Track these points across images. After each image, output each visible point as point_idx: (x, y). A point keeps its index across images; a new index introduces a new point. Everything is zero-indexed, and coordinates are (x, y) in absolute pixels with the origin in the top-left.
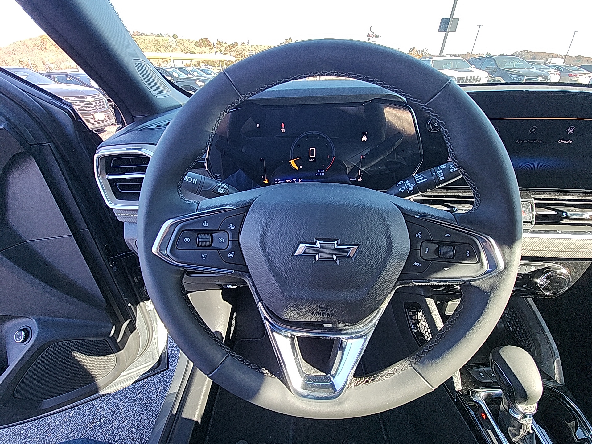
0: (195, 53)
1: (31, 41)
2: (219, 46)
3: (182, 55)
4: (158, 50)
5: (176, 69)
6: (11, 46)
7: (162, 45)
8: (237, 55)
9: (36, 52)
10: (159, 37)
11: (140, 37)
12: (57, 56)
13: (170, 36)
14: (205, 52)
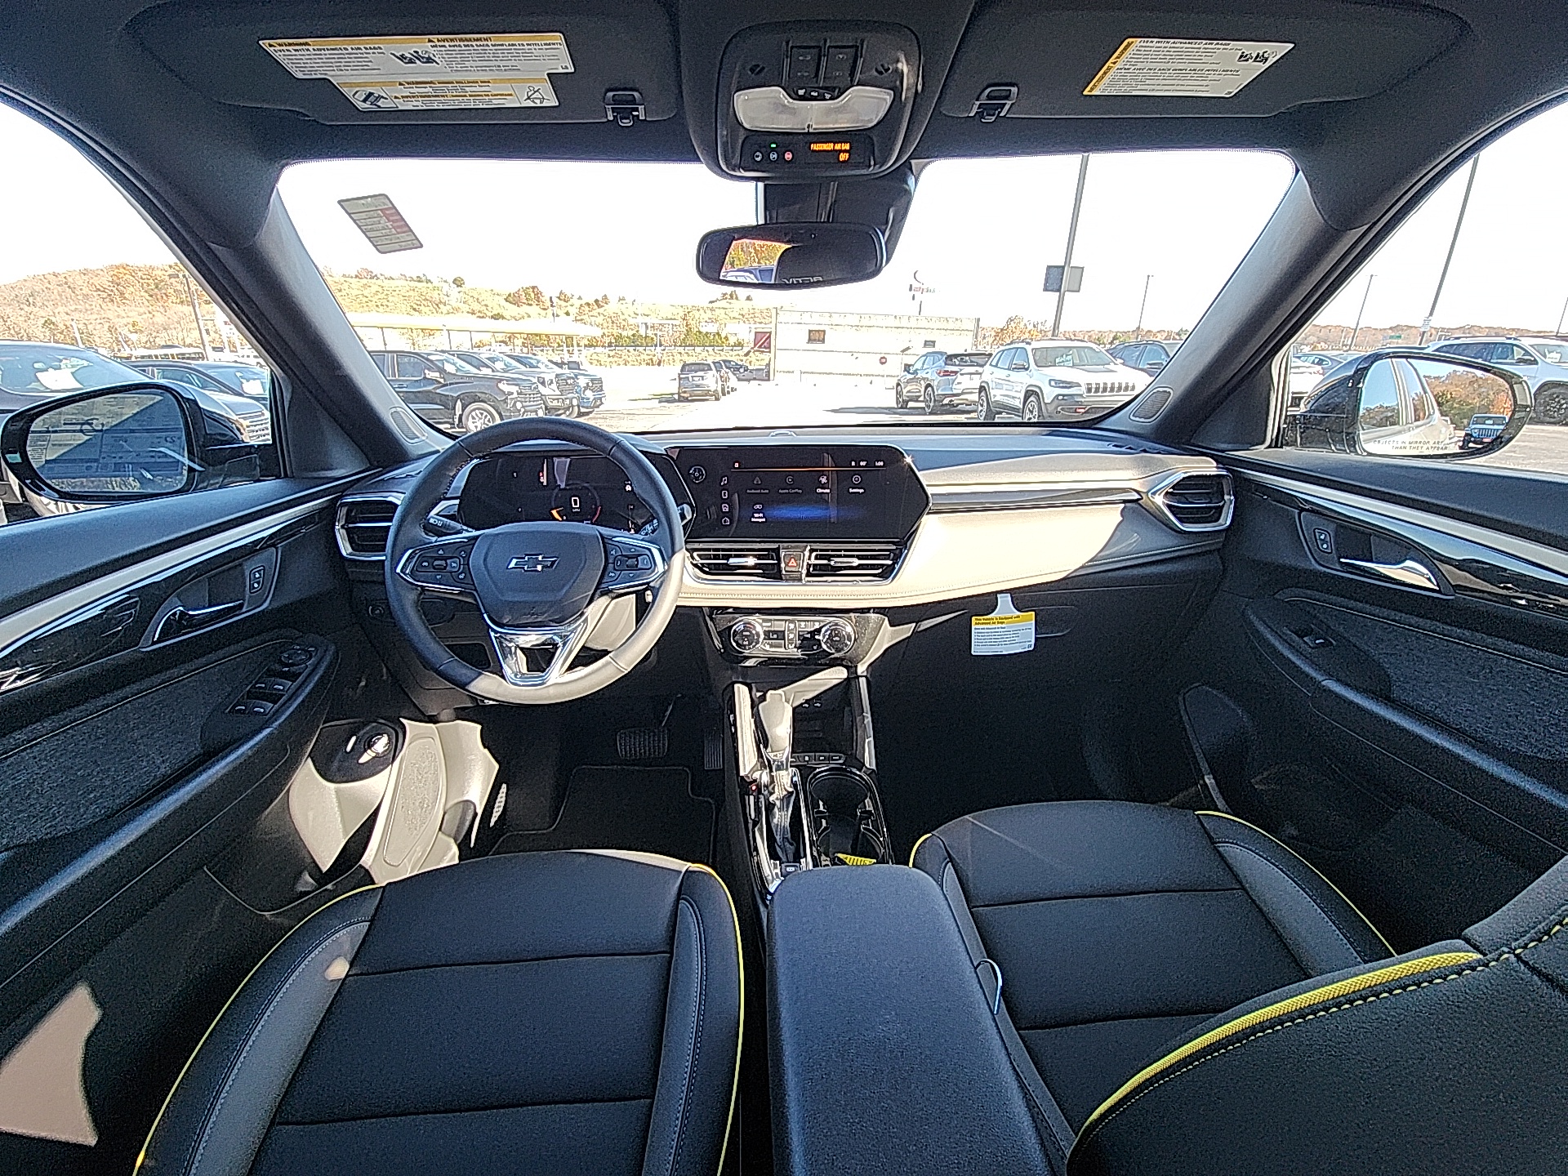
0: (503, 318)
1: (86, 277)
2: (565, 304)
3: (473, 323)
4: (415, 309)
5: (453, 355)
6: (26, 284)
7: (426, 300)
8: (605, 325)
9: (94, 304)
10: (419, 281)
11: (374, 281)
12: (151, 316)
13: (445, 281)
14: (529, 316)
